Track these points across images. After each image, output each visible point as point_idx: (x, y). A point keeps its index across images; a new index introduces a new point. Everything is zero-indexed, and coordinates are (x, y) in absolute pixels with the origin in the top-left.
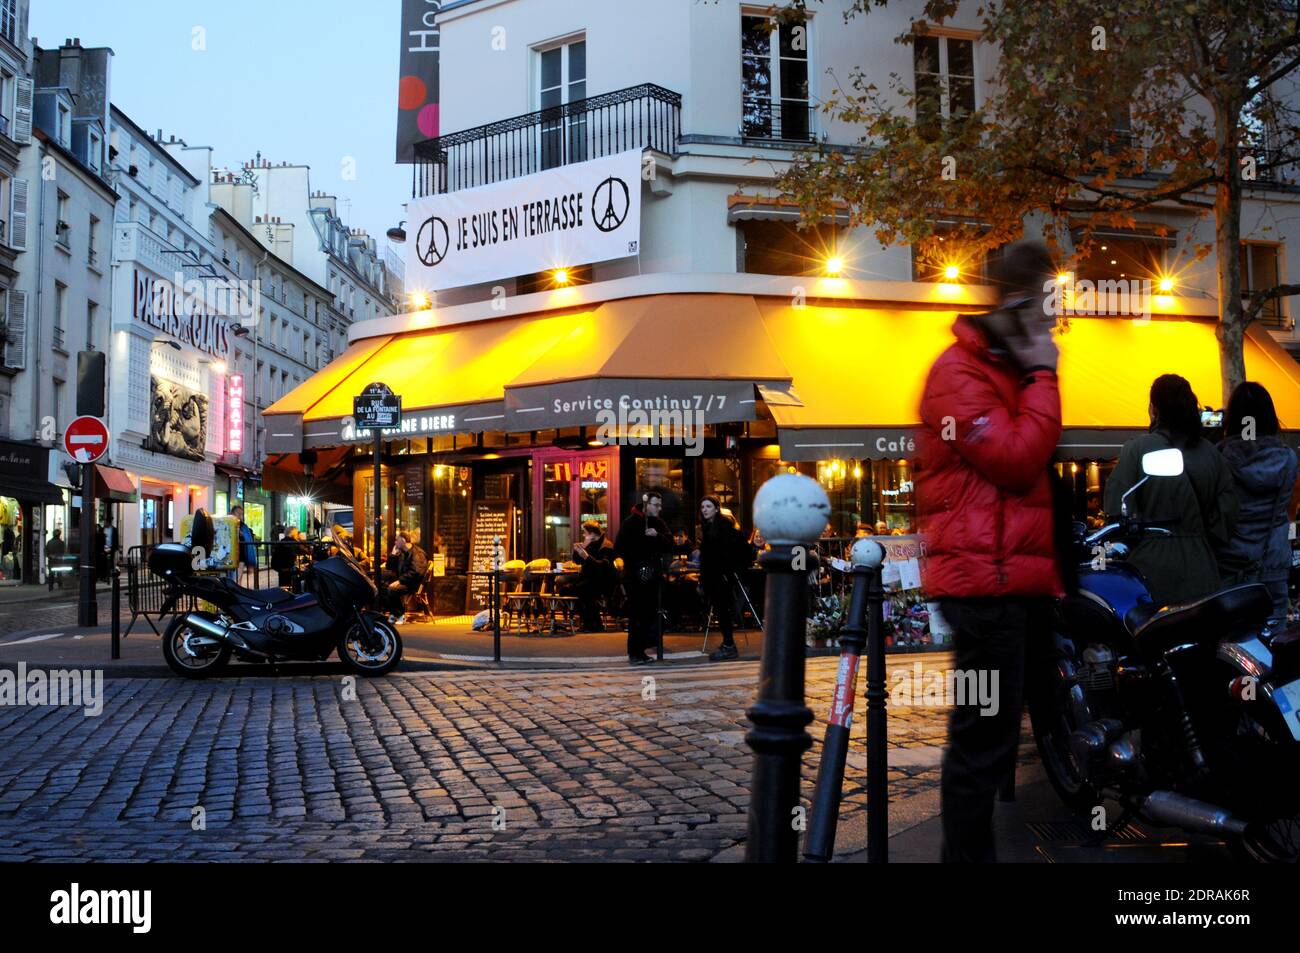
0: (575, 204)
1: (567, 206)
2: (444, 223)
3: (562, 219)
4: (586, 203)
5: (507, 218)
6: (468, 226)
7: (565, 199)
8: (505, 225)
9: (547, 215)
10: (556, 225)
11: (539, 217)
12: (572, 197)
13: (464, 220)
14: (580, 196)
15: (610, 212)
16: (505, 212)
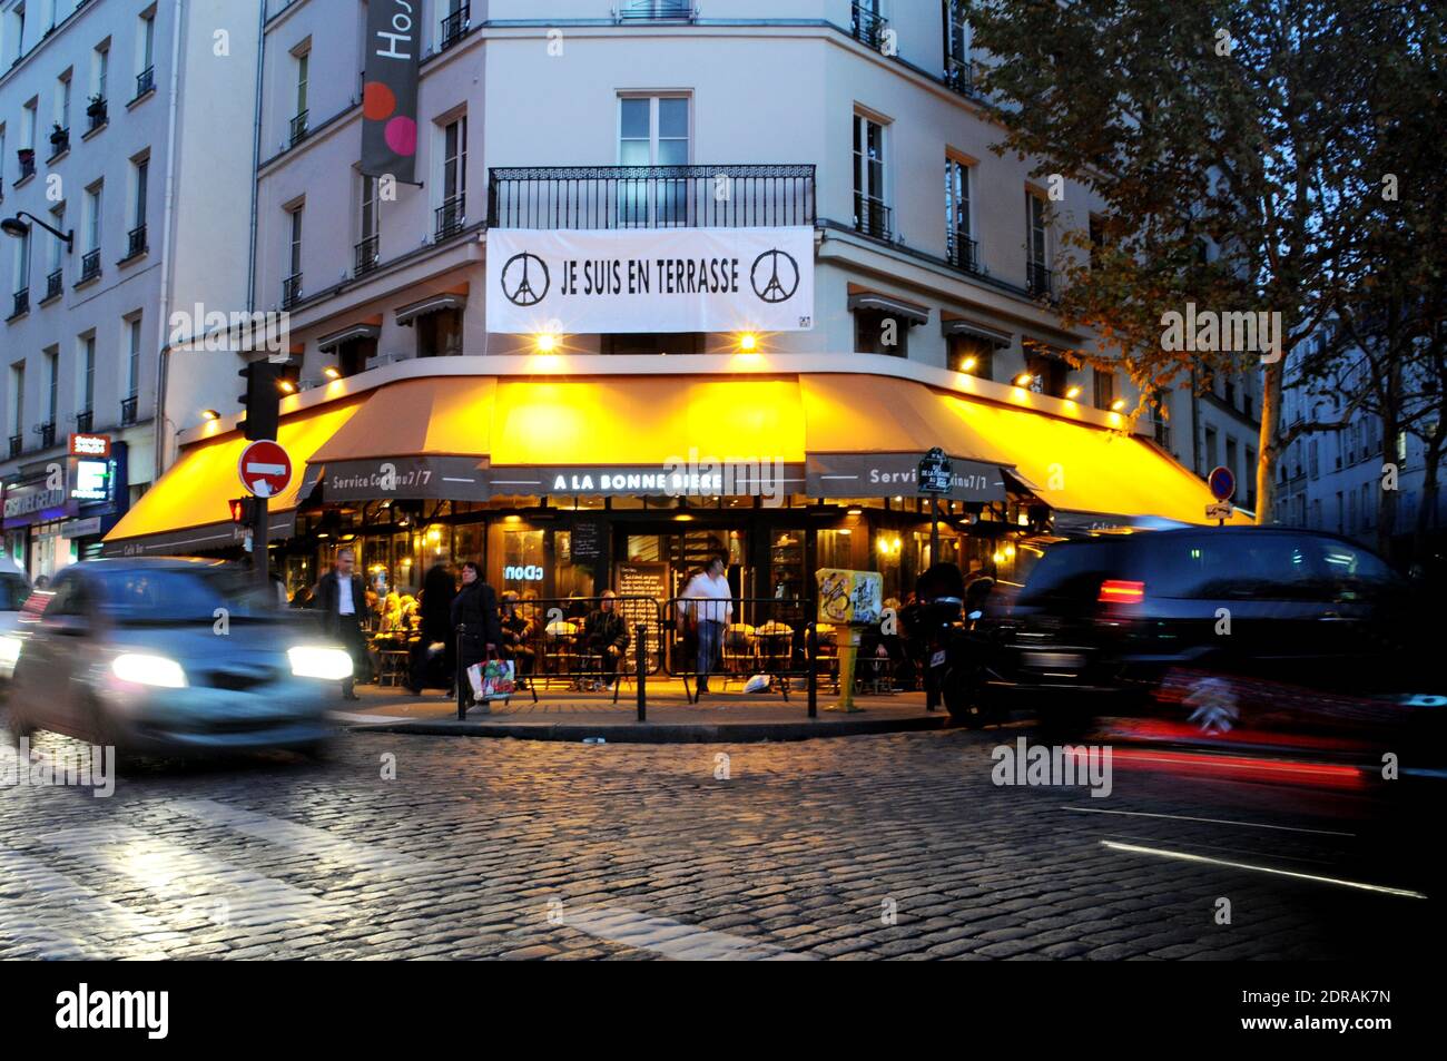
0: (728, 269)
1: (717, 269)
2: (542, 263)
3: (711, 282)
4: (743, 270)
5: (635, 270)
6: (579, 270)
7: (715, 262)
8: (632, 277)
9: (691, 276)
10: (703, 287)
11: (680, 276)
12: (725, 262)
13: (573, 264)
14: (735, 262)
15: (774, 282)
16: (631, 263)
